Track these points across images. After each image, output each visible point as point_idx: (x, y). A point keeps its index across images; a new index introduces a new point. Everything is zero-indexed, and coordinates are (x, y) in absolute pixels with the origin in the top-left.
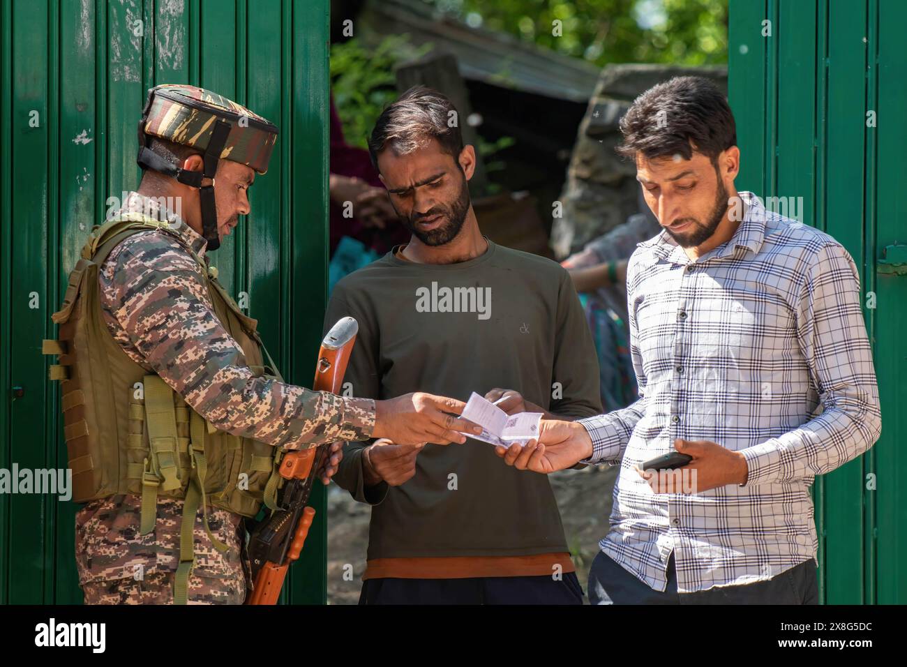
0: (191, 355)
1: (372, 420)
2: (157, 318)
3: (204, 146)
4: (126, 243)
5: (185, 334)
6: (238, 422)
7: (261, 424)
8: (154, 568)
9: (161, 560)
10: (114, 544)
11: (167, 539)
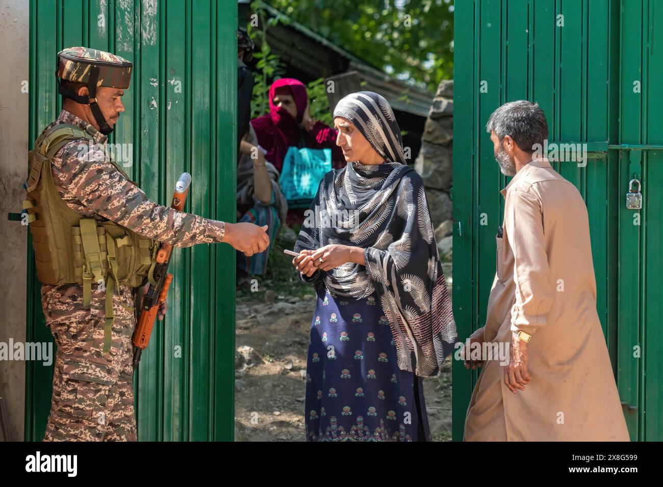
0: (116, 203)
1: (223, 233)
2: (93, 186)
3: (87, 81)
4: (66, 148)
5: (111, 192)
6: (149, 234)
7: (161, 234)
8: (89, 316)
9: (93, 312)
10: (65, 303)
11: (95, 301)
